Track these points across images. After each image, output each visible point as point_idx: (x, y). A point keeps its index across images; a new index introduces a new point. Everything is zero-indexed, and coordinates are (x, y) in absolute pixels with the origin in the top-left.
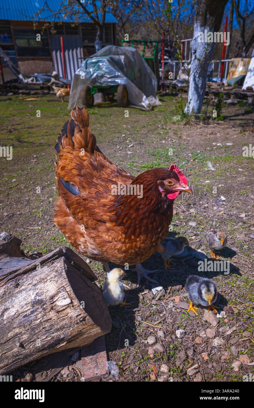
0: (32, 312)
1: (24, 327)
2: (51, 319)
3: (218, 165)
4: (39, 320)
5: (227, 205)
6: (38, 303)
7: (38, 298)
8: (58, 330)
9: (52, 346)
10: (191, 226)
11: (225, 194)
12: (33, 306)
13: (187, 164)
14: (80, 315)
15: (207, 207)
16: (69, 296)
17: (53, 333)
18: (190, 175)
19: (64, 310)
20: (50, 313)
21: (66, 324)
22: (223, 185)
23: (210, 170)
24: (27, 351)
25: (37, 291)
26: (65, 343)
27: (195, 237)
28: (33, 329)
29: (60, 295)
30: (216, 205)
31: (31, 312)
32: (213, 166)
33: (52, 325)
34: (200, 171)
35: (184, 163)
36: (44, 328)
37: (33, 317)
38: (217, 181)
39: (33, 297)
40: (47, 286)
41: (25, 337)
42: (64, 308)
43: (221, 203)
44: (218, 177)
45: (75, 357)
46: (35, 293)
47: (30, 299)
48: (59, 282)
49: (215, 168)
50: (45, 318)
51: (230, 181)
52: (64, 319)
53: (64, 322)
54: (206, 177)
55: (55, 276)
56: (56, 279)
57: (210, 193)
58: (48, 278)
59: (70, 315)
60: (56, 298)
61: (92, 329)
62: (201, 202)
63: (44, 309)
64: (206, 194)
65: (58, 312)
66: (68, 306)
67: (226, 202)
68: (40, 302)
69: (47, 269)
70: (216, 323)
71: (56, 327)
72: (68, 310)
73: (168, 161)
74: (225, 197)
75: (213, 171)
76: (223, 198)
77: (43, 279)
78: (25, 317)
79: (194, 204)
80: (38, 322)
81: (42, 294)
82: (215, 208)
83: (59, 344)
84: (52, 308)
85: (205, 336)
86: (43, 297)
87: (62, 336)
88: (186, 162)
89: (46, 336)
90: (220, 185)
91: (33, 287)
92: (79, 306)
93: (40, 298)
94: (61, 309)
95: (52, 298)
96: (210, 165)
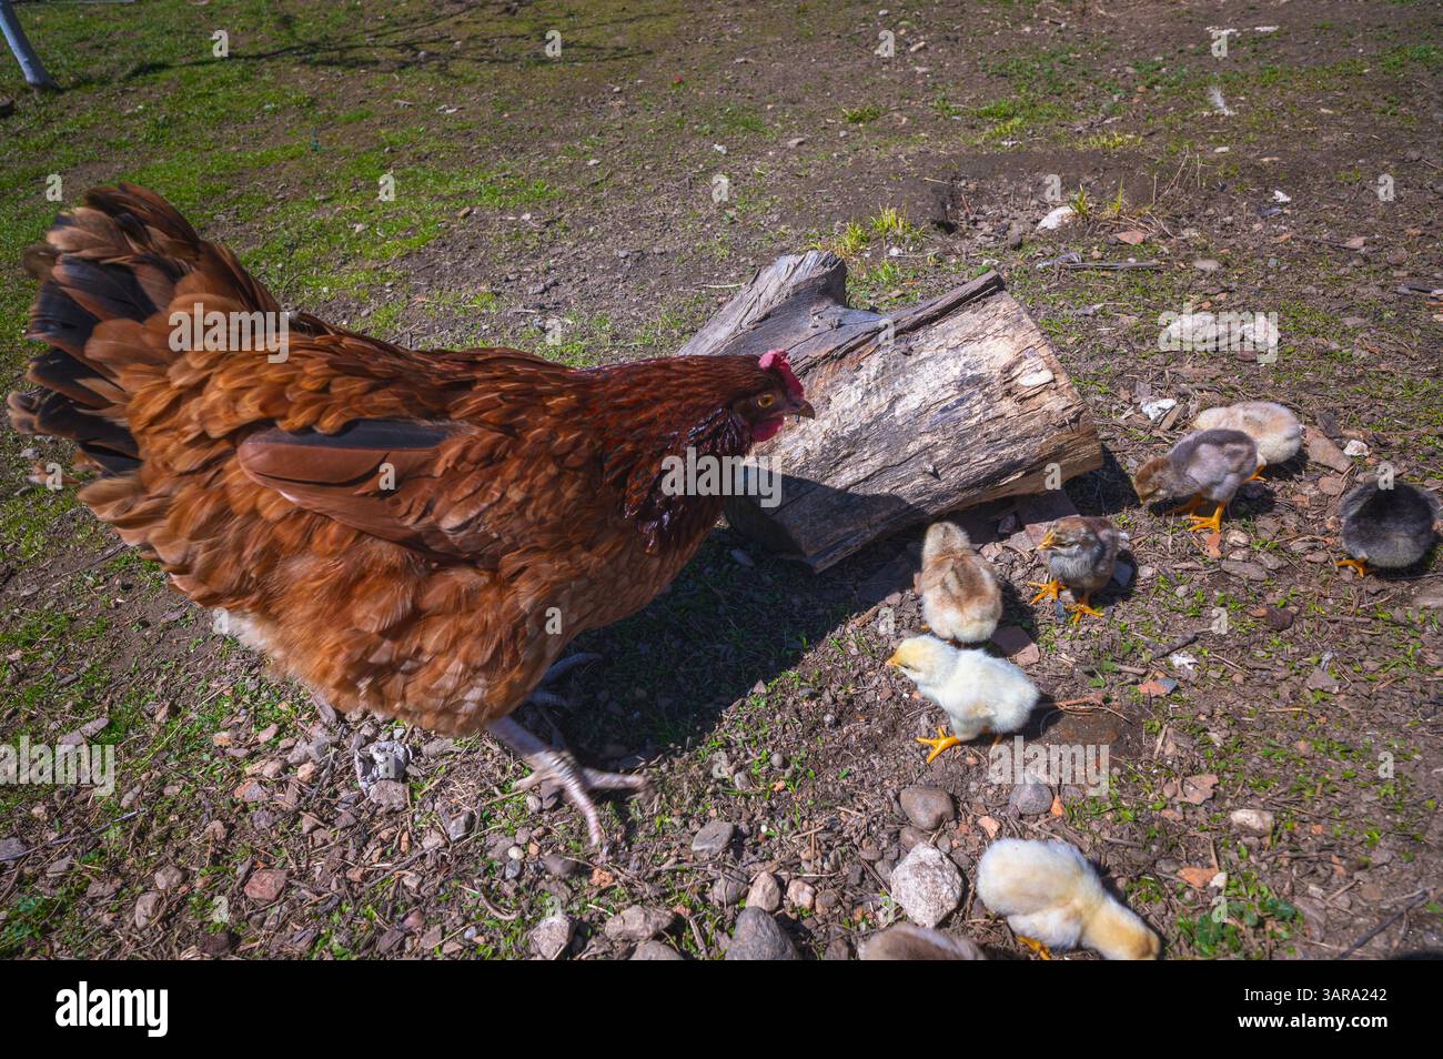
0: (960, 402)
1: (944, 431)
2: (1002, 416)
3: (1242, 98)
4: (977, 419)
5: (1294, 217)
6: (972, 382)
7: (969, 373)
8: (1014, 441)
9: (993, 478)
10: (1203, 272)
11: (1288, 184)
12: (960, 389)
13: (1128, 99)
14: (1070, 407)
15: (1232, 225)
16: (1049, 365)
17: (1003, 448)
18: (1152, 134)
19: (1035, 395)
20: (1003, 402)
21: (1035, 428)
22: (1276, 159)
23: (1218, 116)
24: (941, 486)
25: (965, 360)
26: (1020, 474)
27: (1225, 295)
28: (961, 437)
29: (1025, 364)
30: (1259, 219)
31: (958, 401)
32: (1228, 104)
33: (1004, 429)
34: (1185, 121)
35: (1116, 98)
36: (985, 436)
37: (962, 411)
38: (1253, 146)
39: (957, 372)
40: (988, 347)
41: (943, 454)
42: (1037, 390)
43: (1277, 210)
44: (1251, 135)
45: (1009, 525)
46: (961, 364)
47: (949, 375)
48: (1019, 338)
49: (1234, 109)
50: (991, 413)
51: (1296, 147)
52: (1033, 417)
53: (1032, 423)
54: (1212, 137)
55: (1006, 327)
56: (1009, 332)
57: (1237, 182)
58: (989, 331)
59: (1047, 407)
60: (1018, 371)
61: (1085, 444)
62: (1211, 211)
63: (988, 396)
64: (1224, 187)
65: (1023, 400)
66: (1045, 387)
67: (1293, 208)
68: (977, 381)
69: (972, 316)
70: (1347, 465)
71: (1013, 434)
72: (1045, 397)
73: (1059, 95)
74: (1288, 195)
75: (1229, 117)
76: (1281, 196)
77: (976, 335)
78: (943, 410)
79: (1191, 216)
80: (974, 421)
81: (979, 364)
82: (1257, 227)
83: (1008, 475)
84: (1009, 393)
85: (1314, 493)
86: (983, 370)
87: (1020, 457)
88: (1122, 93)
89: (986, 453)
90: (1266, 160)
91: (951, 353)
92: (1069, 387)
93: (974, 372)
94: (1029, 394)
95: (1008, 369)
96: (1217, 98)
